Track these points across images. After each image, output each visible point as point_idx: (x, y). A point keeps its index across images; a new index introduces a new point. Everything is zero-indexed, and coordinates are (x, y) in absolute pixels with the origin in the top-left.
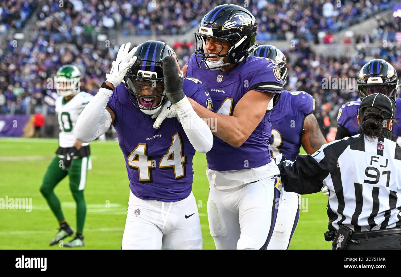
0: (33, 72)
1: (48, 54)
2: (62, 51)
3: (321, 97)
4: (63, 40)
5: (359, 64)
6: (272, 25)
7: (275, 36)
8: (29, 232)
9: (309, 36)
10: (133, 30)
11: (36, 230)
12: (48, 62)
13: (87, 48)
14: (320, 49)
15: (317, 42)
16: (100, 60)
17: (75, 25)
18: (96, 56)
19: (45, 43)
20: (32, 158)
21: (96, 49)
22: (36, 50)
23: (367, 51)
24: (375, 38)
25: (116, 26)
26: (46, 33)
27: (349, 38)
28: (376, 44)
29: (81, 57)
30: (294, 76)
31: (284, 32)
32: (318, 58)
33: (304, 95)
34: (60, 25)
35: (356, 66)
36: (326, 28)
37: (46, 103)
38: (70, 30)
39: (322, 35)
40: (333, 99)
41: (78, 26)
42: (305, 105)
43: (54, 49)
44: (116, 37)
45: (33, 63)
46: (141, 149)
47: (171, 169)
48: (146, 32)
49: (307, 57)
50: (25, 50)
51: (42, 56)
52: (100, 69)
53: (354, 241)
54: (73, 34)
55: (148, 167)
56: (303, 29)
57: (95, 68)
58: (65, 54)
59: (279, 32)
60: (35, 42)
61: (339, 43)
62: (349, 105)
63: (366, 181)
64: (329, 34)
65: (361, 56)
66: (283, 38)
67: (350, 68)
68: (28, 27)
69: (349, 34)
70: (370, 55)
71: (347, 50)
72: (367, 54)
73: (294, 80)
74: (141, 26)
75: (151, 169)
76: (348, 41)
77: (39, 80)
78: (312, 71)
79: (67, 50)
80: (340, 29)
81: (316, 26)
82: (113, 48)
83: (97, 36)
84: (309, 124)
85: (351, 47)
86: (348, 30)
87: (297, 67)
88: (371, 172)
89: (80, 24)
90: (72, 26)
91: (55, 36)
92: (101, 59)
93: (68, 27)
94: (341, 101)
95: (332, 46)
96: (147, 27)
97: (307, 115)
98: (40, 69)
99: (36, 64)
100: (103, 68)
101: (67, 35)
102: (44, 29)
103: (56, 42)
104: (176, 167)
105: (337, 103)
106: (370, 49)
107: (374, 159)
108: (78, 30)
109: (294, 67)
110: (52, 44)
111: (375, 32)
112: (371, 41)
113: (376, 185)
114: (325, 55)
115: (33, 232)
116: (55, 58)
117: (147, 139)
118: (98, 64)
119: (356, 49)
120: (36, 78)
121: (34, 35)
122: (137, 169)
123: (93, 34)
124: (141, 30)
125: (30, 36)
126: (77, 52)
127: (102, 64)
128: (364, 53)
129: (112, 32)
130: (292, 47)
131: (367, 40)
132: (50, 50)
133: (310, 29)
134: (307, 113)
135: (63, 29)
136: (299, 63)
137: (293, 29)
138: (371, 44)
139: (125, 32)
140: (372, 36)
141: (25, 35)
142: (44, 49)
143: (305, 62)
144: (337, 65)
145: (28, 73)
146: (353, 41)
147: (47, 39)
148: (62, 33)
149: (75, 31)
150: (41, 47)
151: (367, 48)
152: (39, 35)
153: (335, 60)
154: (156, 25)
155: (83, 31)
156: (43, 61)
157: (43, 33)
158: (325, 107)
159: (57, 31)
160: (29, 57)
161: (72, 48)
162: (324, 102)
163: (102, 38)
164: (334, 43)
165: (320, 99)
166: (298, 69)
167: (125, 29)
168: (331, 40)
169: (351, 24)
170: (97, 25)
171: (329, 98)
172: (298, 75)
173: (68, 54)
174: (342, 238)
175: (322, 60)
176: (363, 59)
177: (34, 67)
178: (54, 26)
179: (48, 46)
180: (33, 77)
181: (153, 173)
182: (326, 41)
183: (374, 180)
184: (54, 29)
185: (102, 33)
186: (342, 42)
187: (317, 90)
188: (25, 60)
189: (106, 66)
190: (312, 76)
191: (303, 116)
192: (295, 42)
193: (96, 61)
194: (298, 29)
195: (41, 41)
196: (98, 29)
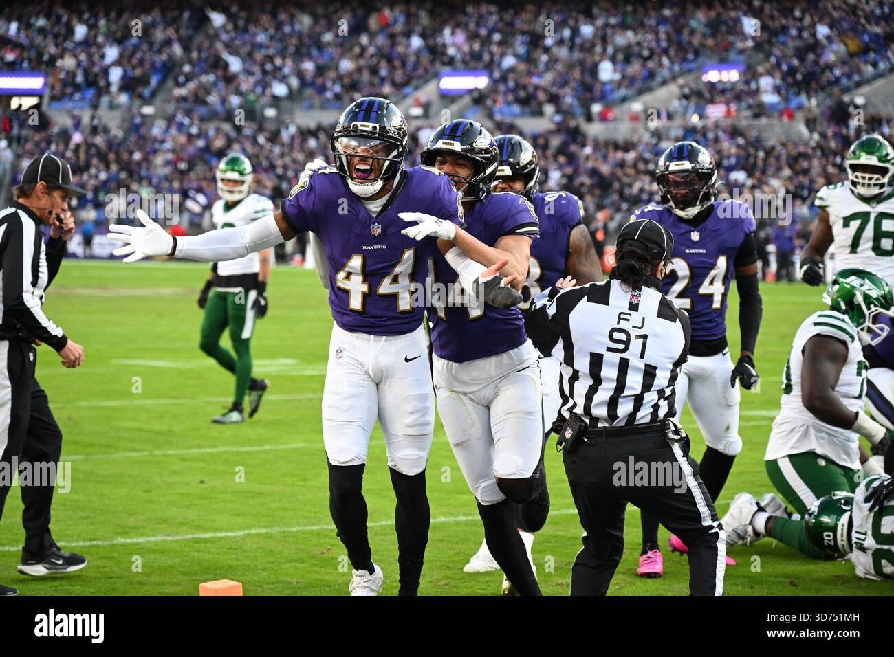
0: (168, 163)
1: (190, 137)
2: (212, 133)
3: (596, 199)
4: (213, 116)
5: (651, 153)
6: (522, 94)
7: (527, 110)
8: (163, 401)
9: (578, 110)
10: (317, 101)
11: (172, 398)
12: (191, 150)
13: (249, 128)
14: (595, 130)
15: (589, 118)
16: (268, 146)
17: (231, 93)
18: (261, 140)
19: (186, 121)
20: (166, 291)
21: (261, 129)
22: (173, 131)
23: (664, 132)
24: (676, 112)
25: (292, 96)
26: (187, 105)
27: (637, 112)
28: (678, 122)
29: (238, 142)
30: (555, 170)
31: (540, 104)
32: (590, 142)
33: (564, 199)
34: (208, 92)
35: (647, 155)
36: (602, 98)
37: (188, 210)
38: (224, 101)
39: (596, 108)
40: (612, 204)
41: (236, 94)
42: (567, 213)
43: (200, 129)
44: (291, 112)
45: (169, 151)
46: (356, 262)
47: (394, 297)
48: (338, 104)
49: (574, 141)
50: (156, 131)
51: (183, 139)
52: (267, 158)
53: (586, 440)
54: (227, 106)
55: (362, 292)
56: (569, 100)
57: (261, 158)
58: (216, 138)
59: (534, 104)
60: (170, 120)
61: (621, 120)
62: (646, 210)
63: (609, 349)
64: (608, 107)
65: (654, 141)
66: (539, 113)
67: (640, 158)
68: (160, 97)
69: (637, 106)
70: (668, 139)
71: (634, 131)
72: (664, 137)
73: (555, 176)
74: (329, 95)
75: (365, 295)
76: (635, 118)
77: (177, 175)
78: (581, 161)
79: (218, 130)
80: (624, 100)
81: (588, 95)
82: (287, 128)
83: (262, 110)
84: (577, 242)
85: (639, 126)
86: (636, 101)
87: (560, 155)
88: (616, 335)
89: (238, 92)
90: (227, 95)
91: (202, 110)
92: (269, 144)
93: (220, 96)
94: (625, 206)
95: (611, 125)
96: (337, 97)
97: (574, 226)
98: (180, 159)
99: (173, 151)
100: (273, 157)
101: (219, 108)
102: (184, 99)
103: (203, 119)
104: (400, 296)
105: (618, 210)
106: (668, 129)
107: (622, 316)
108: (235, 100)
109: (555, 156)
110: (196, 122)
111: (676, 104)
112: (670, 117)
113: (624, 355)
114: (602, 138)
115: (169, 401)
116: (201, 143)
117: (364, 248)
118: (266, 152)
119: (647, 129)
120: (172, 173)
121: (170, 108)
122: (347, 292)
123: (258, 107)
124: (328, 100)
125: (164, 111)
126: (233, 134)
127: (270, 151)
128: (658, 135)
129: (285, 104)
130: (552, 127)
131: (664, 115)
132: (194, 130)
133: (579, 99)
134: (571, 223)
135: (213, 99)
136: (562, 150)
137: (554, 99)
138: (669, 121)
139: (305, 104)
140: (671, 109)
141: (156, 108)
142: (185, 130)
143: (573, 148)
144: (619, 155)
145: (160, 165)
146: (643, 116)
147: (188, 113)
148: (212, 105)
149: (230, 102)
150: (181, 126)
151: (664, 127)
152: (177, 109)
153: (617, 147)
154: (351, 94)
155: (241, 102)
156: (183, 147)
157: (183, 105)
158: (601, 216)
159: (205, 103)
160: (163, 141)
161: (227, 127)
162: (600, 207)
163: (270, 112)
164: (615, 120)
165: (594, 203)
166: (562, 159)
167: (305, 99)
168: (610, 115)
169: (640, 92)
170: (263, 93)
171: (607, 201)
172: (560, 167)
173: (220, 136)
174: (570, 433)
175: (596, 146)
176: (657, 145)
177: (170, 156)
178: (199, 95)
179: (191, 125)
180: (167, 171)
181: (367, 301)
182: (603, 117)
183: (622, 347)
184: (198, 99)
185: (271, 106)
186: (626, 118)
187: (589, 190)
188: (157, 146)
189: (277, 156)
190: (582, 169)
191: (568, 229)
192: (558, 118)
193: (262, 147)
194: (561, 100)
195: (180, 117)
196: (265, 100)
